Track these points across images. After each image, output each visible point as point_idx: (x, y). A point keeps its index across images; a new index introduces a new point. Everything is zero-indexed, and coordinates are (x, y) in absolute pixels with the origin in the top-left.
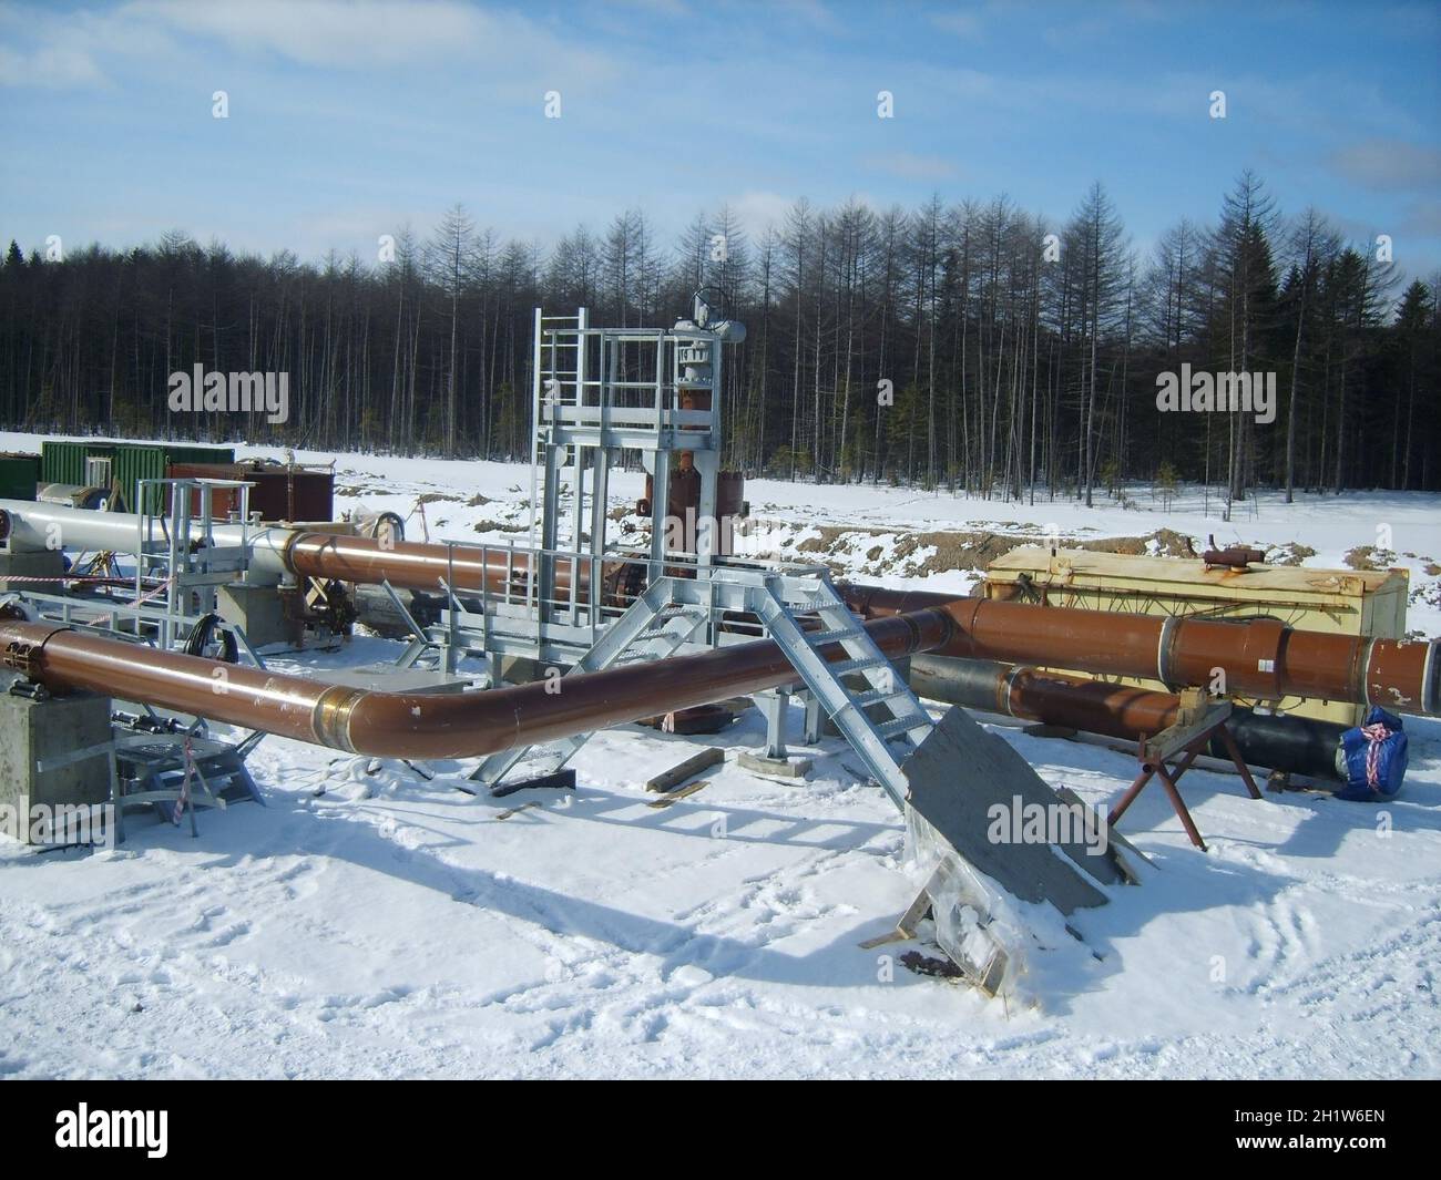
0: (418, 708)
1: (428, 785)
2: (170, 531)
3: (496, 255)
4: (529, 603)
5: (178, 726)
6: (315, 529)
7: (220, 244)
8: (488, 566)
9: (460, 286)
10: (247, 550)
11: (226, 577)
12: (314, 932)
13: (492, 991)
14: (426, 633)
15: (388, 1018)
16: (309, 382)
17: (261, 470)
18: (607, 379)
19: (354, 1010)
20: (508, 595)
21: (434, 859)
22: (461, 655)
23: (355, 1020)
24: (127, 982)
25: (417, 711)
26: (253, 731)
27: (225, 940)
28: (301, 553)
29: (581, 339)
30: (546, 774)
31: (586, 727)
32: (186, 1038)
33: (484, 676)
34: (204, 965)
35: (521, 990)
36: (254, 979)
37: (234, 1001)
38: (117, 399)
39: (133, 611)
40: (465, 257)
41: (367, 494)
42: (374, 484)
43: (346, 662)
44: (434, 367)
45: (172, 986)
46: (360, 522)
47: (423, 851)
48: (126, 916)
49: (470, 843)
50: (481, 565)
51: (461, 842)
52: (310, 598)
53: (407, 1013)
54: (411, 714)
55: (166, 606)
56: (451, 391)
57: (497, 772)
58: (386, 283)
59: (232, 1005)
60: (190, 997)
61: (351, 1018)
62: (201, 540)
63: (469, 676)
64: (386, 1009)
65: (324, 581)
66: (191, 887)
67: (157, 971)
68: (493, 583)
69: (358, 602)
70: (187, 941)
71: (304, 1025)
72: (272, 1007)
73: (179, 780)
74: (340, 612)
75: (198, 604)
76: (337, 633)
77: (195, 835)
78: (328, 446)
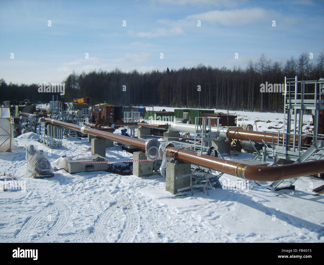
0: (260, 169)
1: (260, 187)
2: (202, 128)
3: (272, 65)
4: (283, 146)
5: (204, 171)
6: (233, 128)
7: (210, 66)
8: (274, 137)
9: (263, 72)
10: (218, 132)
11: (213, 138)
12: (234, 219)
13: (275, 237)
14: (259, 152)
15: (251, 240)
16: (230, 95)
17: (221, 115)
18: (303, 93)
19: (243, 237)
20: (278, 144)
21: (261, 204)
22: (267, 157)
23: (243, 240)
24: (194, 226)
25: (260, 170)
26: (221, 173)
27: (215, 219)
28: (230, 133)
29: (296, 83)
30: (287, 186)
31: (298, 176)
32: (206, 239)
33: (272, 162)
34: (210, 224)
35: (282, 237)
36: (221, 228)
37: (217, 232)
38: (189, 100)
39: (194, 145)
40: (264, 66)
41: (243, 120)
42: (245, 118)
43: (240, 158)
44: (258, 91)
45: (203, 227)
46: (243, 126)
47: (258, 202)
48: (194, 212)
49: (269, 201)
50: (272, 137)
51: (268, 201)
52: (232, 143)
53: (255, 240)
54: (258, 171)
55: (201, 144)
56: (262, 97)
57: (276, 185)
58: (246, 73)
59: (216, 233)
60: (207, 230)
61: (242, 239)
62: (208, 130)
63: (268, 162)
64: (250, 238)
65: (235, 140)
66: (207, 206)
67: (200, 224)
68: (275, 141)
69: (243, 144)
70: (206, 218)
71: (232, 240)
72: (225, 235)
73: (205, 183)
74: (239, 147)
75: (208, 144)
76: (238, 151)
77: (208, 195)
78: (234, 109)
